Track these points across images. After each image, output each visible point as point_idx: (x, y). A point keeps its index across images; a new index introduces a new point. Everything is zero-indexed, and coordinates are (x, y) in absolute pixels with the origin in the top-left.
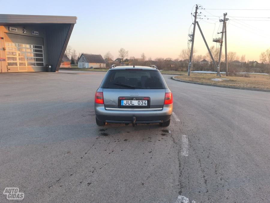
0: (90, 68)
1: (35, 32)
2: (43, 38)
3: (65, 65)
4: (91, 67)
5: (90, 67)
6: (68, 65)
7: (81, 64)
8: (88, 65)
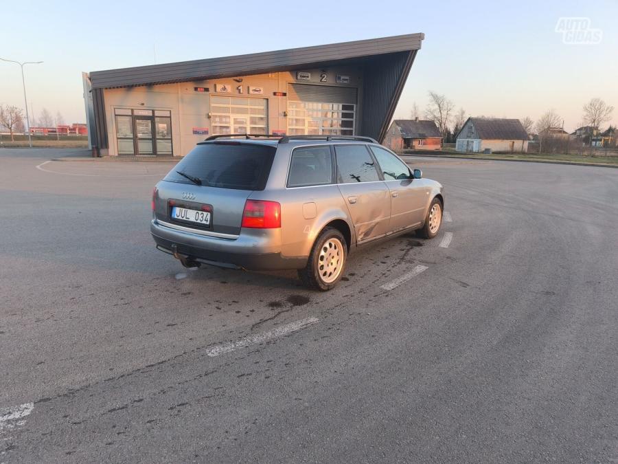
0: (483, 152)
1: (342, 78)
2: (357, 89)
3: (430, 144)
4: (486, 150)
5: (483, 150)
6: (436, 143)
7: (463, 141)
8: (478, 145)
